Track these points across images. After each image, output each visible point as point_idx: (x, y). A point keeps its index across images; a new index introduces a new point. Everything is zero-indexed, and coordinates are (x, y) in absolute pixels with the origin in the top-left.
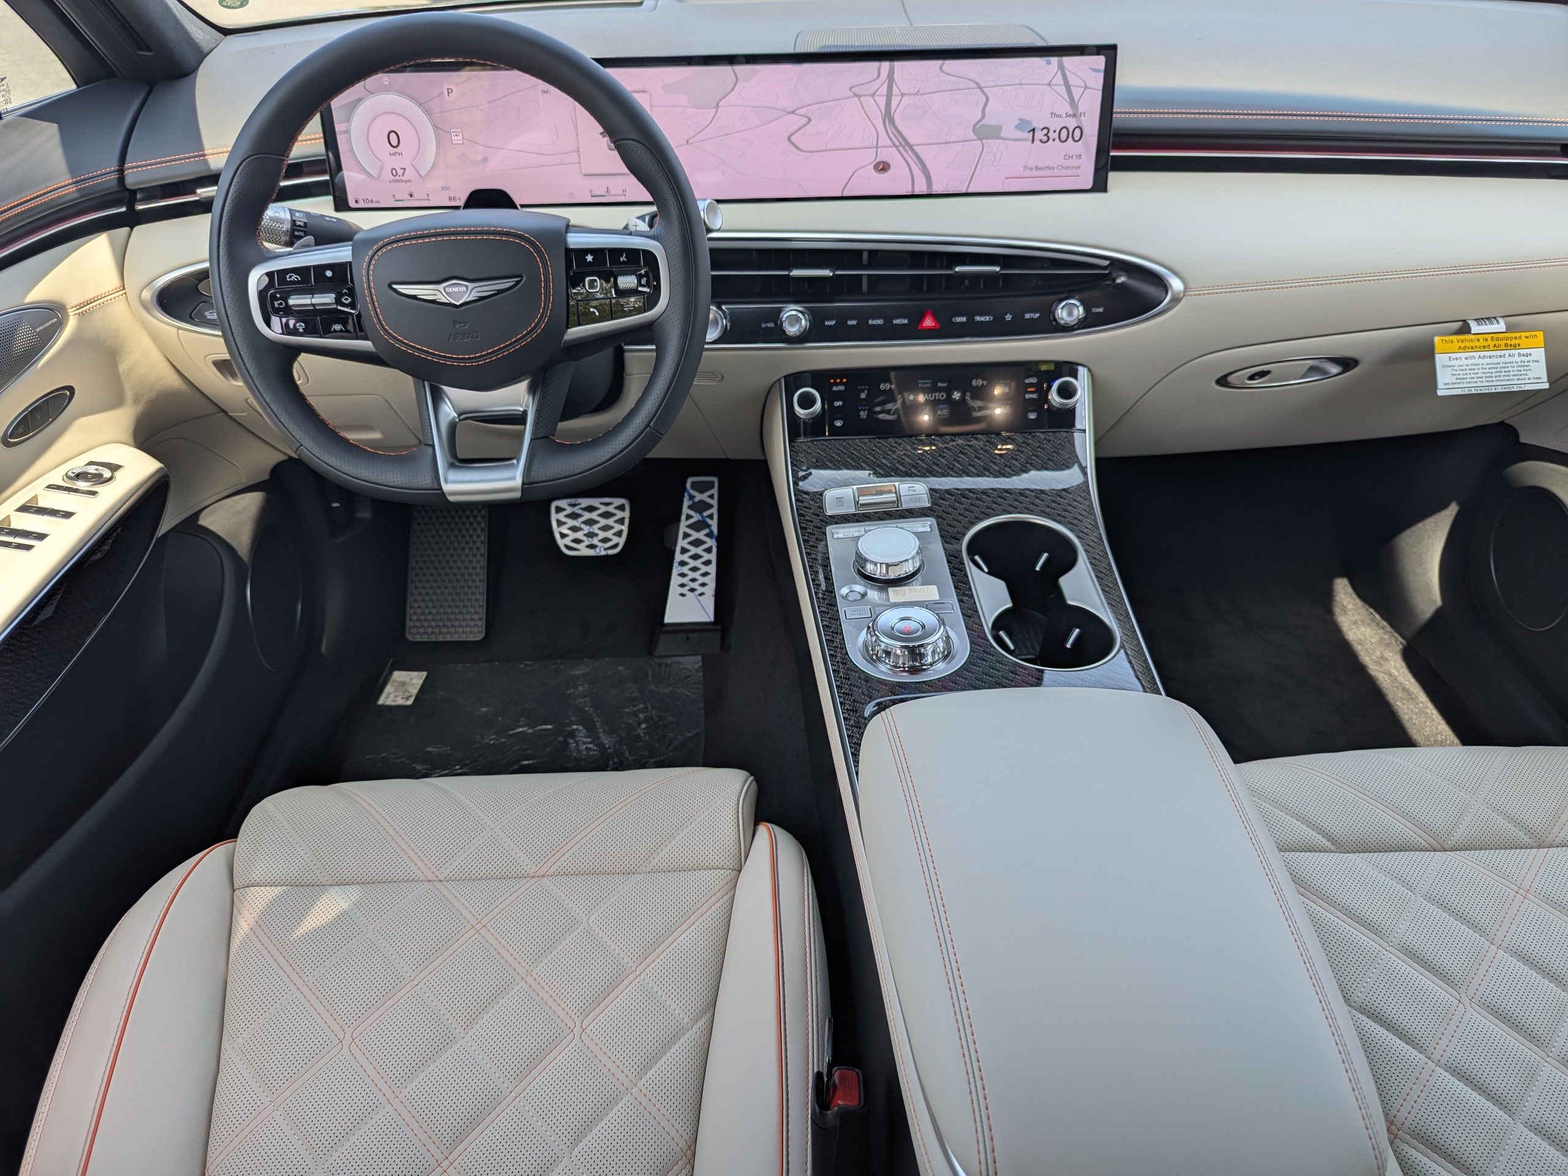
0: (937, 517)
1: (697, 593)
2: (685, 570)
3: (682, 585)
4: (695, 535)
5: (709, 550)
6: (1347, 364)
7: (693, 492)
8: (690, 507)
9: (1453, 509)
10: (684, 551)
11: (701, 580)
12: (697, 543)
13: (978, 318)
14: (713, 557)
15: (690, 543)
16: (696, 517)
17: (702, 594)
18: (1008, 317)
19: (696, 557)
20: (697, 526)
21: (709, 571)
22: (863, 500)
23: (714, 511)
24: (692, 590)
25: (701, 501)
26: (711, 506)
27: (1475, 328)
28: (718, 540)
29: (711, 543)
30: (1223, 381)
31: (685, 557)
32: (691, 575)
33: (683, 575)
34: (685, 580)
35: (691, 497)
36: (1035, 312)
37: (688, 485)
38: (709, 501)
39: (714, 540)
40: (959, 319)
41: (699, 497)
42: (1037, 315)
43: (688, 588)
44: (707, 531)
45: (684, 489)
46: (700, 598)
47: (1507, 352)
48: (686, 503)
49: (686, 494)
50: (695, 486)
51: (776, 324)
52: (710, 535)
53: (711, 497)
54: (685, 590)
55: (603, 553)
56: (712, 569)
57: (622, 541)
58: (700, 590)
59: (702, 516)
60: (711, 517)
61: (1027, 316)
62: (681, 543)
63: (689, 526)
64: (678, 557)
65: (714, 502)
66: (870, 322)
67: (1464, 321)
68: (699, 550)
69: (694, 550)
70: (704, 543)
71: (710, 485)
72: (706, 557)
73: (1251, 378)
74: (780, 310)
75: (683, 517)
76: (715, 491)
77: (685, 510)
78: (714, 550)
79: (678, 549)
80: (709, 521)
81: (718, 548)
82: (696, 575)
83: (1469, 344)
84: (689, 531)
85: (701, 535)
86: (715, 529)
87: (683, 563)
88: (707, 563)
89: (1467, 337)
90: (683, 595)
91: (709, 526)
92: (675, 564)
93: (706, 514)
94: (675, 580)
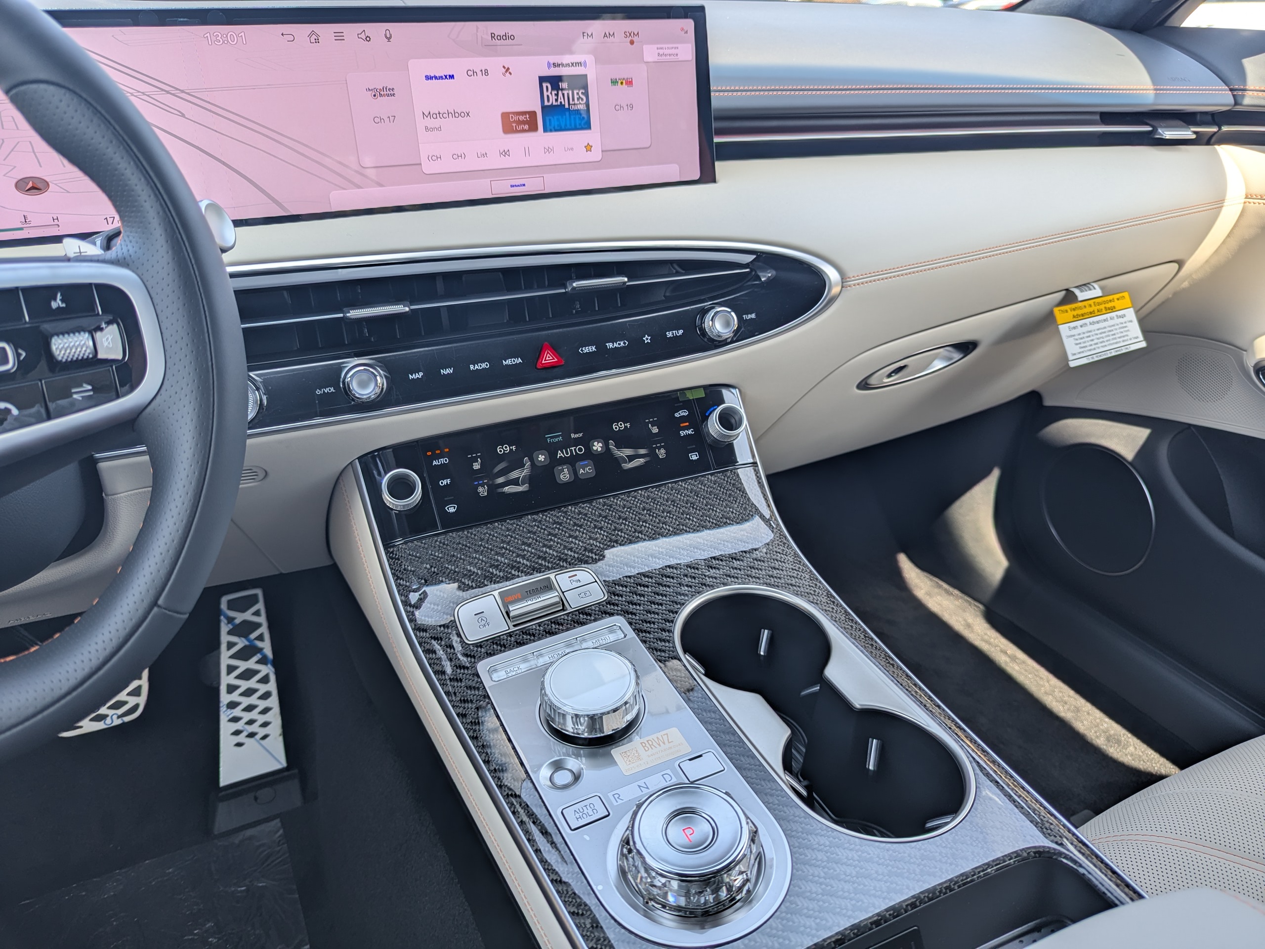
0: (625, 613)
1: (258, 737)
2: (237, 712)
3: (237, 733)
4: (243, 666)
5: (265, 680)
6: (966, 347)
7: (231, 614)
8: (230, 633)
9: (996, 473)
10: (231, 689)
11: (262, 719)
12: (247, 675)
13: (610, 345)
14: (272, 686)
15: (239, 677)
16: (241, 643)
17: (265, 737)
18: (647, 339)
19: (249, 693)
20: (244, 654)
21: (270, 705)
22: (516, 609)
23: (264, 630)
24: (252, 735)
25: (245, 622)
26: (258, 625)
27: (1081, 295)
28: (275, 663)
29: (266, 670)
30: (864, 385)
31: (235, 697)
32: (247, 716)
33: (235, 720)
34: (239, 726)
35: (230, 620)
36: (678, 329)
37: (224, 606)
38: (255, 619)
39: (269, 666)
40: (586, 350)
41: (240, 617)
42: (681, 332)
43: (245, 734)
44: (258, 657)
45: (218, 612)
46: (263, 742)
47: (1108, 316)
48: (225, 628)
49: (222, 618)
50: (232, 605)
51: (337, 386)
52: (263, 661)
53: (257, 613)
54: (241, 738)
55: (119, 722)
56: (274, 702)
57: (142, 700)
58: (262, 732)
59: (249, 640)
60: (261, 638)
61: (669, 334)
62: (226, 680)
63: (232, 657)
64: (225, 698)
65: (262, 619)
66: (472, 367)
67: (1067, 290)
68: (252, 683)
69: (244, 685)
70: (257, 672)
71: (253, 600)
72: (263, 688)
73: (889, 376)
74: (340, 368)
75: (224, 647)
76: (260, 606)
77: (225, 638)
78: (273, 678)
79: (223, 689)
80: (259, 644)
81: (277, 674)
82: (254, 715)
83: (1080, 312)
84: (235, 662)
85: (251, 664)
86: (268, 652)
87: (232, 705)
88: (266, 696)
89: (1073, 306)
90: (239, 745)
91: (260, 650)
92: (223, 709)
93: (253, 636)
94: (226, 728)
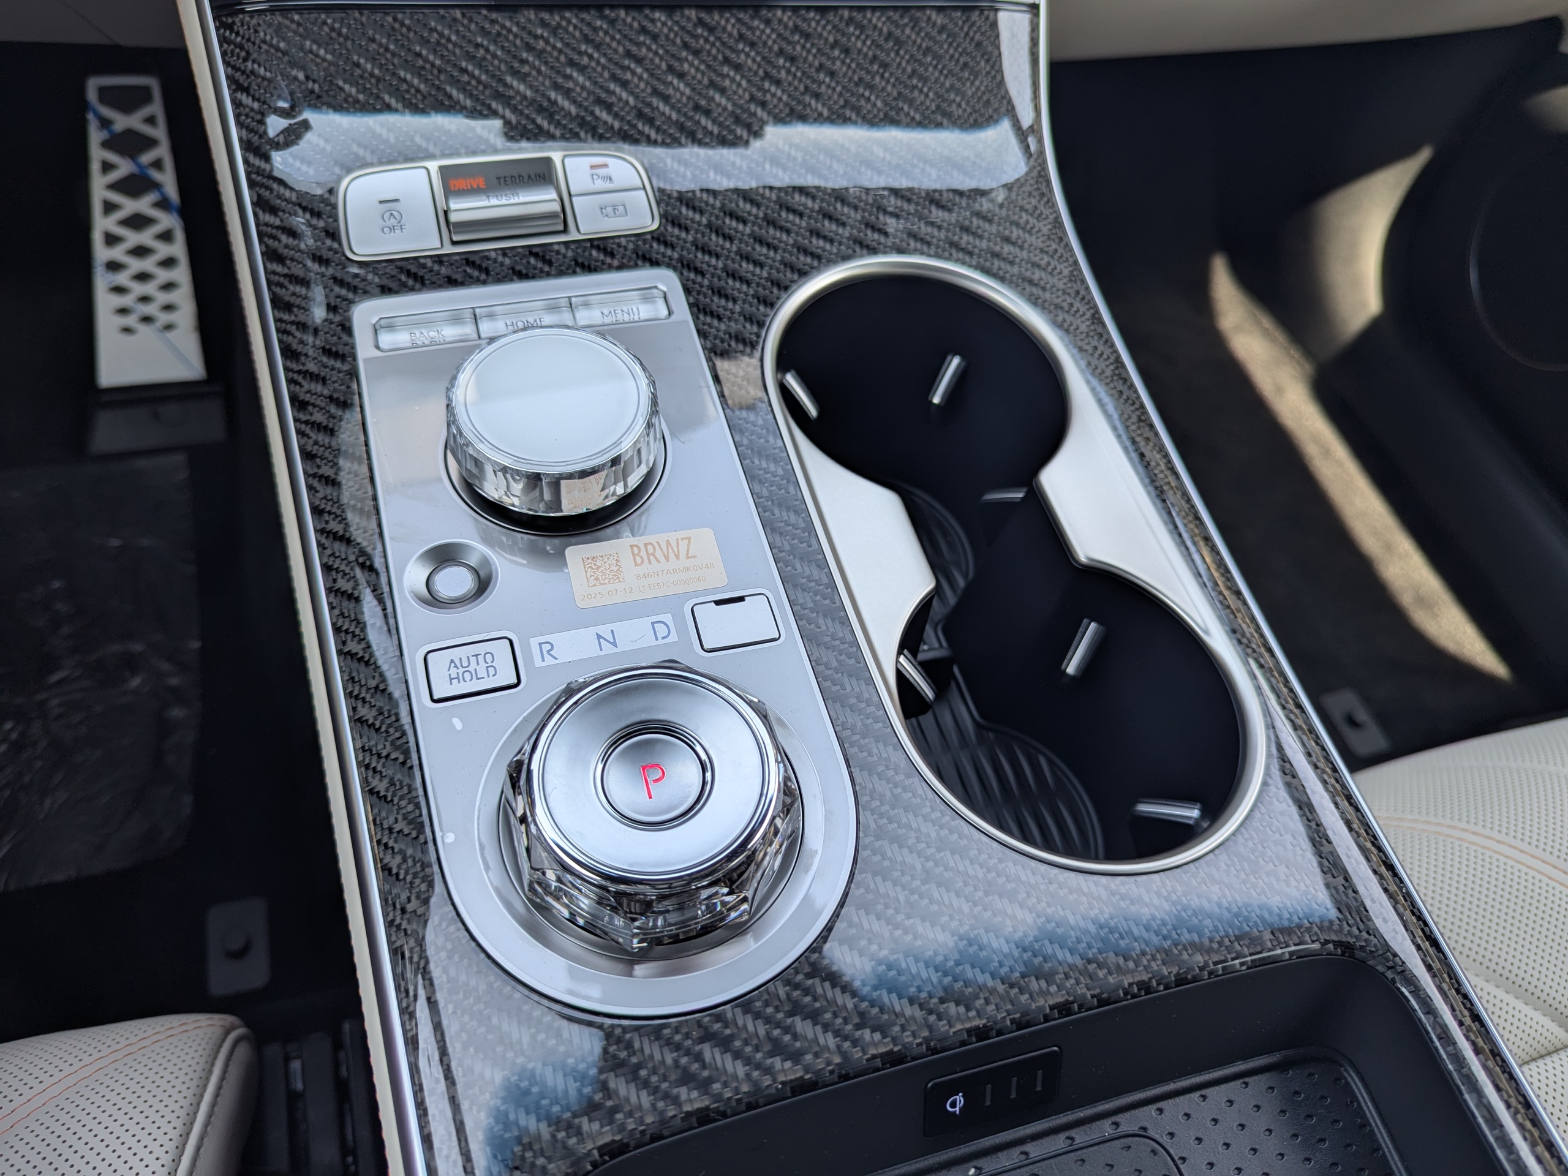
1: (159, 325)
2: (122, 278)
3: (123, 311)
4: (130, 206)
5: (166, 236)
7: (107, 112)
8: (106, 145)
10: (111, 240)
11: (163, 298)
12: (137, 222)
14: (179, 249)
15: (123, 223)
16: (124, 167)
17: (169, 327)
19: (140, 252)
20: (134, 186)
21: (177, 279)
22: (465, 208)
23: (163, 151)
24: (147, 319)
25: (129, 133)
26: (151, 143)
28: (184, 213)
29: (168, 221)
31: (117, 253)
32: (139, 289)
33: (119, 290)
34: (126, 301)
35: (105, 123)
37: (92, 95)
38: (148, 130)
39: (174, 215)
41: (122, 122)
43: (137, 315)
44: (154, 196)
45: (84, 106)
46: (170, 335)
48: (95, 136)
49: (90, 117)
50: (107, 96)
52: (163, 204)
53: (151, 120)
54: (130, 320)
56: (182, 274)
58: (164, 318)
59: (139, 165)
60: (158, 164)
62: (102, 224)
63: (114, 187)
64: (101, 253)
65: (160, 132)
68: (145, 237)
69: (133, 238)
70: (152, 221)
71: (141, 97)
72: (163, 250)
75: (95, 167)
76: (156, 108)
77: (97, 154)
78: (179, 236)
79: (97, 238)
80: (156, 175)
81: (187, 231)
82: (149, 288)
84: (115, 197)
85: (144, 205)
86: (171, 190)
87: (114, 266)
88: (169, 263)
90: (127, 330)
91: (156, 186)
92: (99, 270)
93: (146, 158)
94: (105, 303)
